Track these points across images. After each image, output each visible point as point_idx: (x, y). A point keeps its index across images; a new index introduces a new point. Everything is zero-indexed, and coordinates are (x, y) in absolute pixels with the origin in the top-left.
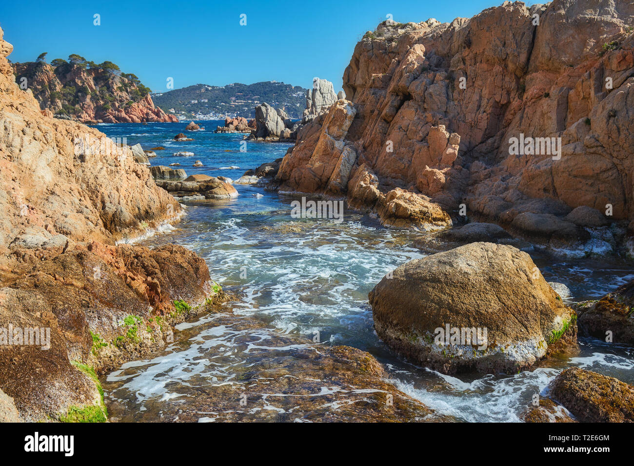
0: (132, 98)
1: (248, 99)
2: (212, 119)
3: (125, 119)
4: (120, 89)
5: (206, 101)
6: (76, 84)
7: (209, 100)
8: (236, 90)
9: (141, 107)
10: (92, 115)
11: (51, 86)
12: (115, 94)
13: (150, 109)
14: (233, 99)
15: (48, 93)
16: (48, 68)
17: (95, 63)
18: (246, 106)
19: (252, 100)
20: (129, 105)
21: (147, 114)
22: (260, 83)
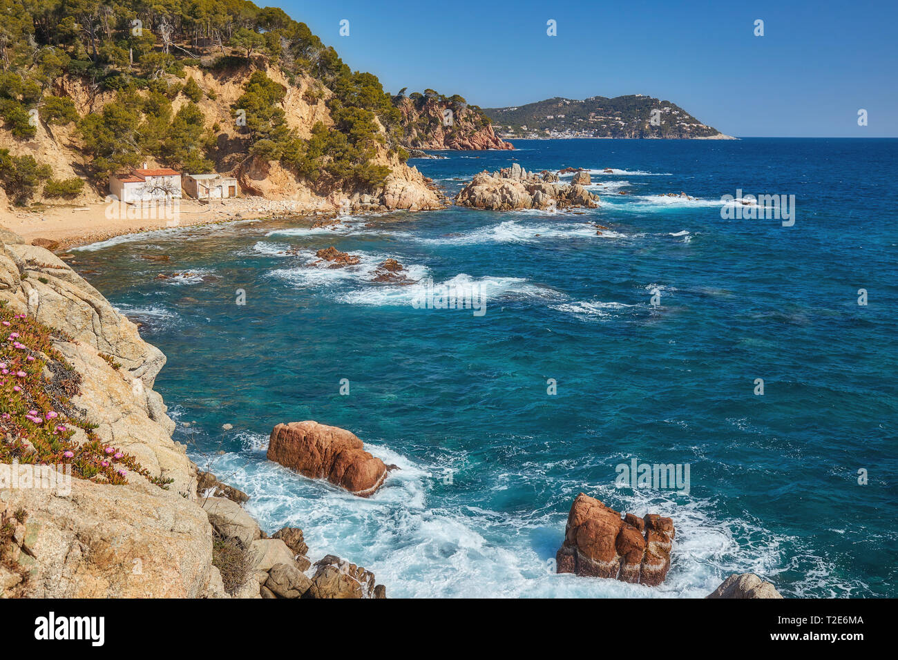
0: (476, 128)
1: (609, 115)
2: (567, 137)
3: (468, 147)
4: (466, 120)
5: (563, 116)
6: (429, 115)
7: (566, 115)
8: (598, 105)
9: (482, 135)
10: (442, 143)
11: (410, 116)
12: (461, 124)
13: (490, 138)
14: (593, 114)
15: (406, 123)
16: (407, 101)
17: (446, 97)
18: (605, 123)
19: (613, 116)
20: (472, 134)
21: (487, 142)
22: (622, 97)
